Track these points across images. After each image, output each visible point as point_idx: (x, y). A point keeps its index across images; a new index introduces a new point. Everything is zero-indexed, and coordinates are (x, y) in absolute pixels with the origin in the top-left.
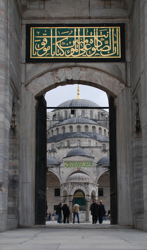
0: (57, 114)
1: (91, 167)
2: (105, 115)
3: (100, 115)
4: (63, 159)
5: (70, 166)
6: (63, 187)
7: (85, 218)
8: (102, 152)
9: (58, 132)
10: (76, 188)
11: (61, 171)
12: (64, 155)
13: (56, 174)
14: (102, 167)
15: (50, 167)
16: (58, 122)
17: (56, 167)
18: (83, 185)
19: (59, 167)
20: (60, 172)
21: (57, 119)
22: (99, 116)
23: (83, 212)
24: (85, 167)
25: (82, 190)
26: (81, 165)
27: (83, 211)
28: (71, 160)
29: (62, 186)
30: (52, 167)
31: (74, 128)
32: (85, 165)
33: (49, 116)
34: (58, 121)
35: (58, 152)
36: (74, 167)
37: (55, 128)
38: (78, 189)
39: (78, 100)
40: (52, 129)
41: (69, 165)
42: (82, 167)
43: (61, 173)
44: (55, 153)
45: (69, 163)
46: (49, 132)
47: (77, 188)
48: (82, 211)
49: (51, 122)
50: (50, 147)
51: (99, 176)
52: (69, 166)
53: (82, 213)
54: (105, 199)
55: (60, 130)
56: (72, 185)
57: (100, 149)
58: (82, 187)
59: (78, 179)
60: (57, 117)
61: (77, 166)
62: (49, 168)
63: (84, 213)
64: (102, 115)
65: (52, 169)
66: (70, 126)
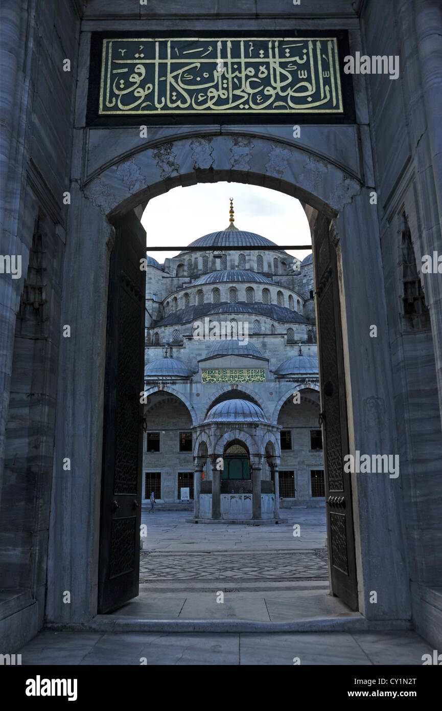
0: (186, 263)
1: (262, 381)
2: (290, 263)
3: (280, 265)
4: (199, 363)
5: (215, 379)
6: (198, 433)
7: (251, 512)
8: (285, 346)
9: (188, 302)
10: (227, 437)
11: (194, 391)
12: (200, 355)
13: (183, 399)
14: (287, 381)
15: (169, 383)
16: (187, 280)
17: (184, 383)
18: (246, 429)
19: (189, 381)
20: (191, 394)
21: (185, 274)
22: (276, 266)
23: (246, 498)
24: (247, 381)
25: (244, 441)
26: (240, 377)
27: (247, 495)
28: (216, 366)
30: (174, 383)
31: (224, 294)
32: (248, 377)
33: (170, 267)
34: (189, 278)
35: (187, 347)
36: (223, 381)
37: (182, 293)
38: (233, 438)
39: (231, 233)
40: (176, 296)
41: (212, 377)
42: (242, 381)
43: (195, 397)
44: (182, 350)
45: (212, 372)
46: (168, 303)
47: (230, 436)
48: (243, 495)
49: (172, 280)
50: (169, 335)
51: (281, 403)
52: (213, 380)
53: (243, 498)
54: (297, 458)
55: (192, 297)
56: (218, 430)
57: (282, 339)
58: (242, 433)
59: (233, 415)
60: (186, 268)
61: (231, 379)
62: (168, 385)
63: (248, 500)
64: (283, 263)
65: (174, 387)
66: (213, 289)
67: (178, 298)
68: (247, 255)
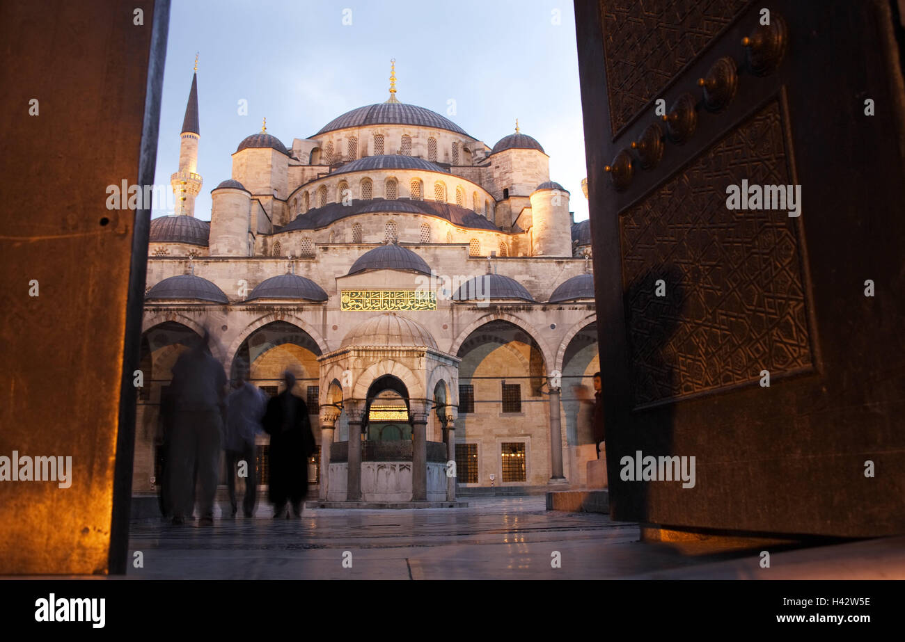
0: (324, 147)
1: (432, 309)
2: (476, 150)
3: (461, 152)
4: (338, 280)
5: (360, 305)
6: (328, 367)
7: (410, 490)
8: (468, 261)
9: (324, 199)
10: (374, 372)
11: (330, 322)
12: (341, 272)
13: (314, 334)
14: (469, 309)
15: (291, 310)
16: (326, 170)
17: (314, 309)
18: (404, 360)
19: (321, 307)
20: (325, 326)
21: (323, 162)
22: (455, 154)
23: (402, 468)
24: (410, 309)
25: (400, 377)
26: (398, 302)
27: (404, 463)
28: (363, 285)
29: (325, 365)
30: (300, 310)
31: (378, 186)
32: (412, 302)
33: (300, 151)
34: (328, 168)
35: (322, 260)
36: (373, 308)
37: (317, 185)
38: (383, 373)
39: (392, 106)
40: (307, 190)
41: (357, 301)
42: (403, 308)
43: (330, 330)
44: (313, 265)
45: (357, 294)
46: (296, 199)
47: (378, 371)
48: (398, 463)
49: (304, 170)
50: (296, 245)
51: (460, 341)
52: (358, 306)
53: (397, 468)
54: (481, 424)
55: (331, 191)
56: (360, 361)
57: (463, 252)
58: (398, 366)
59: (384, 337)
60: (324, 154)
61: (386, 304)
62: (289, 313)
63: (406, 471)
64: (466, 150)
65: (299, 315)
66: (363, 179)
67: (310, 192)
68: (414, 137)
